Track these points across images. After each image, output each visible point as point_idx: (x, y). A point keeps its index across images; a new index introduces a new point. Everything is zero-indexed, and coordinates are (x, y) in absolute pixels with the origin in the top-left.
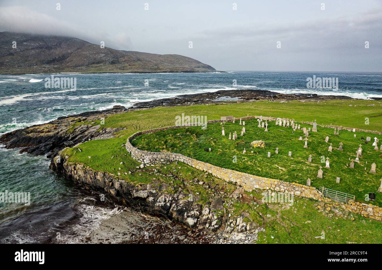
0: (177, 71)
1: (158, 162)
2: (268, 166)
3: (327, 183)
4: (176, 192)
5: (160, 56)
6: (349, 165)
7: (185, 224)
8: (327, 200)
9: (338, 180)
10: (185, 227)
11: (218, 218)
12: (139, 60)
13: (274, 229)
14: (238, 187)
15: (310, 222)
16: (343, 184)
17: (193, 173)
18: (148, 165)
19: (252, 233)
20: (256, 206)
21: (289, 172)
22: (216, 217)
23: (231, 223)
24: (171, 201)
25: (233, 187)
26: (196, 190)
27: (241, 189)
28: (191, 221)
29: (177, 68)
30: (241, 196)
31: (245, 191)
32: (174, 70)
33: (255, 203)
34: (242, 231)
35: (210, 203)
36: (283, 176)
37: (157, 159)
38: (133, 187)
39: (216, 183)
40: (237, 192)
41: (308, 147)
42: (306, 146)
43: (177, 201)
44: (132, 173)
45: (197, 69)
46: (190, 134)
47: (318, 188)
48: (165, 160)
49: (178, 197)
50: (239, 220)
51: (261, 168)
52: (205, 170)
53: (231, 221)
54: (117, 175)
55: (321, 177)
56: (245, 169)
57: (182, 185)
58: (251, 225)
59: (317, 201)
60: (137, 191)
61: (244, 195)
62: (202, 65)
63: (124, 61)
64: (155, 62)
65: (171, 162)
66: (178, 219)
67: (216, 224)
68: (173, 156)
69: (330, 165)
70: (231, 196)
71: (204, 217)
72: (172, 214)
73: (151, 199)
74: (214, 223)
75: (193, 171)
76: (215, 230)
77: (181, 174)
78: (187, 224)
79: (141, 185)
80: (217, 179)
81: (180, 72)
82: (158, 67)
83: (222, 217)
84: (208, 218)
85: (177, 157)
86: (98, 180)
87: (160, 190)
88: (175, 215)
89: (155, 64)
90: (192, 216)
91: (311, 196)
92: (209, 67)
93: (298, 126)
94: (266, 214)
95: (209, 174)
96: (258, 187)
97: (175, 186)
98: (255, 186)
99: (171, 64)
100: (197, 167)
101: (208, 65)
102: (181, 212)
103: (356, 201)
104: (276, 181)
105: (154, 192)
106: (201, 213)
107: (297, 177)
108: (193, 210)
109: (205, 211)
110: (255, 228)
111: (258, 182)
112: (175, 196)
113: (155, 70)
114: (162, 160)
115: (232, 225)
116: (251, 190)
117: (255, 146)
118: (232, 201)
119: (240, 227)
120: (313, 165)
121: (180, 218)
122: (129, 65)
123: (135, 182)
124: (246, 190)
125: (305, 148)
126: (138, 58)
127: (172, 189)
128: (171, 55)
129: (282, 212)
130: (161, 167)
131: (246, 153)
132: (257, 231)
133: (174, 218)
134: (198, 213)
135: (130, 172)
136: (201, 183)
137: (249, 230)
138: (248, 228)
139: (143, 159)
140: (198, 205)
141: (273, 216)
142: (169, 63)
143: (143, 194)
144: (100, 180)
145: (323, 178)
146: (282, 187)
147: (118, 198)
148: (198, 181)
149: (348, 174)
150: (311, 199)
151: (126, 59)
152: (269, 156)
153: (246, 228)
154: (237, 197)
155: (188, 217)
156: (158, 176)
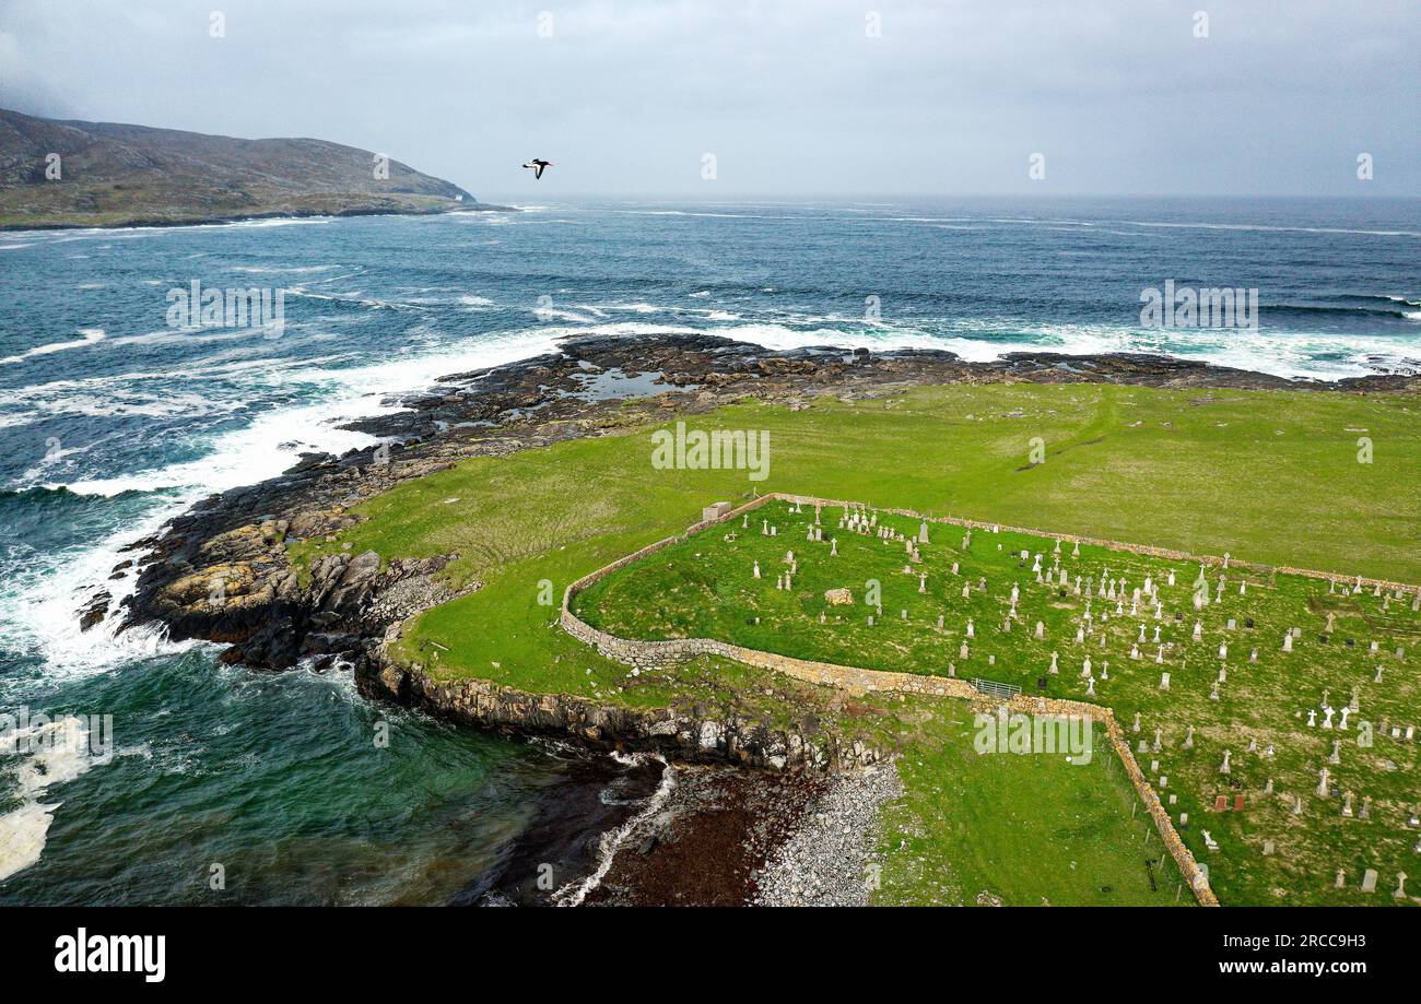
0: (329, 209)
1: (668, 660)
2: (876, 645)
3: (976, 666)
4: (727, 716)
5: (244, 144)
6: (1003, 626)
7: (767, 768)
8: (985, 698)
9: (992, 660)
10: (769, 773)
11: (822, 750)
12: (156, 163)
13: (917, 752)
14: (838, 691)
15: (966, 733)
16: (1000, 666)
17: (747, 674)
18: (649, 669)
19: (884, 763)
20: (877, 720)
21: (915, 654)
22: (817, 748)
23: (846, 754)
24: (726, 733)
25: (829, 692)
26: (762, 707)
27: (842, 693)
28: (778, 762)
29: (322, 196)
30: (846, 707)
31: (851, 697)
32: (315, 205)
33: (875, 716)
34: (869, 763)
35: (795, 726)
36: (908, 663)
37: (667, 655)
38: (639, 717)
39: (797, 689)
40: (837, 700)
41: (927, 590)
42: (922, 589)
43: (736, 731)
44: (624, 688)
45: (405, 200)
46: (696, 585)
47: (969, 681)
48: (682, 655)
49: (735, 724)
50: (859, 747)
51: (867, 651)
52: (769, 666)
53: (844, 750)
54: (596, 698)
55: (966, 657)
56: (838, 658)
57: (733, 701)
58: (880, 751)
59: (969, 700)
60: (651, 724)
61: (850, 704)
62: (420, 180)
63: (90, 170)
64: (225, 172)
65: (694, 657)
66: (753, 761)
67: (823, 760)
68: (696, 645)
69: (975, 630)
70: (828, 709)
71: (797, 751)
72: (738, 755)
73: (686, 735)
74: (818, 758)
75: (748, 671)
76: (823, 769)
77: (723, 680)
78: (774, 768)
79: (654, 712)
80: (796, 681)
81: (339, 215)
82: (244, 194)
83: (826, 746)
84: (803, 752)
85: (706, 646)
86: (544, 712)
87: (696, 716)
88: (744, 755)
89: (227, 180)
90: (775, 754)
91: (961, 694)
92: (449, 189)
93: (889, 531)
94: (899, 731)
95: (779, 674)
96: (873, 687)
97: (722, 704)
98: (869, 687)
99: (296, 178)
100: (752, 663)
101: (443, 182)
102: (754, 749)
103: (1023, 694)
104: (904, 676)
105: (686, 720)
106: (788, 746)
107: (928, 663)
108: (773, 742)
109: (795, 741)
110: (888, 755)
111: (873, 680)
112: (730, 723)
113: (235, 207)
114: (677, 656)
115: (848, 756)
116: (862, 695)
117: (835, 602)
118: (833, 716)
119: (864, 758)
120: (947, 633)
121: (757, 758)
122: (118, 187)
123: (641, 707)
124: (853, 695)
125: (922, 595)
126: (151, 156)
127: (719, 710)
128: (289, 143)
129: (922, 725)
130: (678, 669)
131: (827, 620)
132: (892, 759)
133: (745, 761)
134: (783, 745)
135: (621, 689)
136: (769, 692)
137: (880, 759)
138: (877, 758)
139: (634, 658)
140: (777, 732)
141: (910, 732)
142: (286, 177)
143: (668, 728)
144: (549, 713)
145: (969, 658)
146: (915, 684)
147: (606, 743)
148: (762, 689)
149: (1004, 645)
150: (962, 699)
151: (95, 160)
152: (870, 623)
153: (874, 758)
154: (840, 708)
155: (770, 755)
156: (681, 688)
